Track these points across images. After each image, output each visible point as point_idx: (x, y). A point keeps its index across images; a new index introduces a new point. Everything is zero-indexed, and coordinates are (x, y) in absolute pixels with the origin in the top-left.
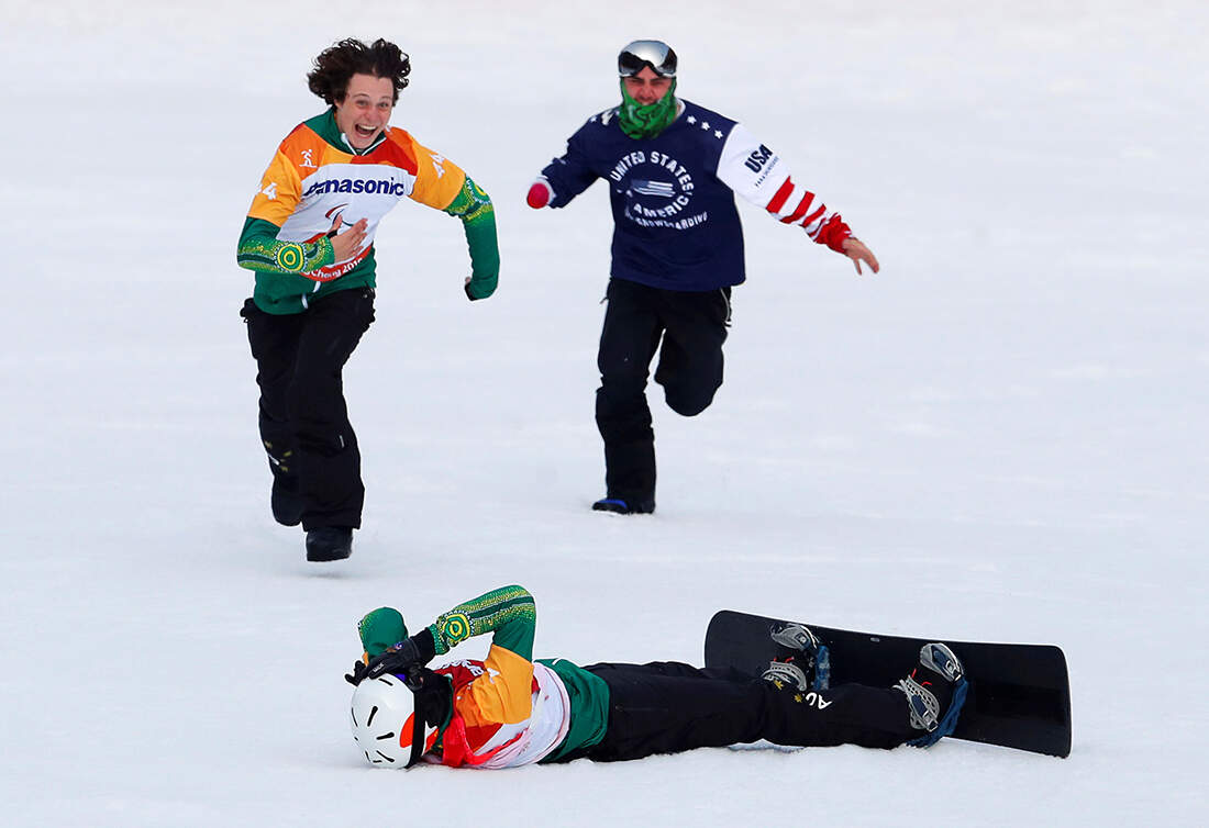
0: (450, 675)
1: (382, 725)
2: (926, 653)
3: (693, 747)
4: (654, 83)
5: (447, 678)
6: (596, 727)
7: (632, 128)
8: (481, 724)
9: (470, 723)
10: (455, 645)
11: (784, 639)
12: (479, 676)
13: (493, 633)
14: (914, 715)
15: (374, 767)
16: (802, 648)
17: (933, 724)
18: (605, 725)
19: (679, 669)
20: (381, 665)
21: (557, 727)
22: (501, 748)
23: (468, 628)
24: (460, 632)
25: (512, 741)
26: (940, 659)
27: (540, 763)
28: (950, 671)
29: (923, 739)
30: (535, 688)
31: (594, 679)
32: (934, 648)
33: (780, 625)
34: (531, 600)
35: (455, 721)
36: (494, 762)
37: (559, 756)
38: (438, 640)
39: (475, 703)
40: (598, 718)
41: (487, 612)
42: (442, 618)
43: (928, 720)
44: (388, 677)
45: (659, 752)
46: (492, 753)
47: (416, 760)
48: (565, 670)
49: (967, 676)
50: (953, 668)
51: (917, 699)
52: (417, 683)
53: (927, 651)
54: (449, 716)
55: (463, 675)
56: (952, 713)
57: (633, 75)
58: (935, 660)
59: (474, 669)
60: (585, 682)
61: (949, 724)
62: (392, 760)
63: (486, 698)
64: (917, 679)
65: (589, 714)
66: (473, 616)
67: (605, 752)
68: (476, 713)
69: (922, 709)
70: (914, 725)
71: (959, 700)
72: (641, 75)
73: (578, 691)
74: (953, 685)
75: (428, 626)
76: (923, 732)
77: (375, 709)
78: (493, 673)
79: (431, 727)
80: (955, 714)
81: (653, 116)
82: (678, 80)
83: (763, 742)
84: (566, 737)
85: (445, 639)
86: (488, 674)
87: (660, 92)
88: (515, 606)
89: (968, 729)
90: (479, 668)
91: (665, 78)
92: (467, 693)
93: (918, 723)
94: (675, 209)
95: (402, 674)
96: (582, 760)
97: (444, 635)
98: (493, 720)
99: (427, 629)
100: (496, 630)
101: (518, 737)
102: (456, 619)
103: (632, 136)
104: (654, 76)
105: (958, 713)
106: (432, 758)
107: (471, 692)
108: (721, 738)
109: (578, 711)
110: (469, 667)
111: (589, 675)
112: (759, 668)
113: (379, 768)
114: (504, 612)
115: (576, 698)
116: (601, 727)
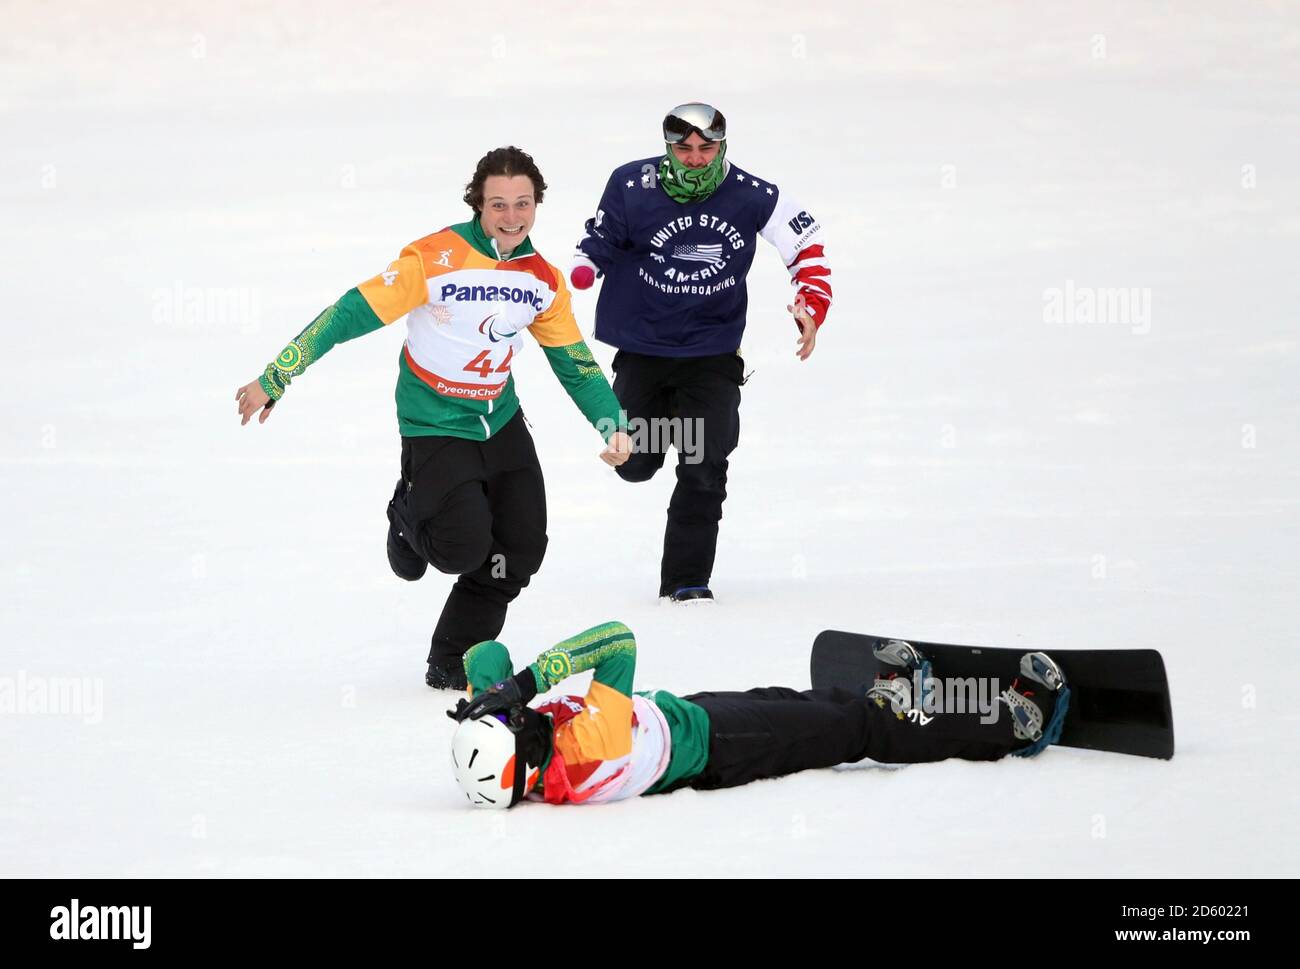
0: (550, 714)
1: (482, 767)
2: (1026, 664)
3: (798, 769)
4: (703, 148)
5: (548, 717)
6: (697, 755)
7: (679, 190)
8: (582, 761)
9: (570, 761)
10: (556, 683)
11: (887, 656)
12: (579, 713)
13: (593, 670)
14: (1018, 726)
15: (476, 808)
16: (904, 664)
17: (1037, 734)
18: (706, 754)
19: (781, 694)
20: (483, 706)
21: (658, 759)
22: (603, 784)
23: (569, 667)
24: (561, 670)
25: (613, 777)
26: (1040, 668)
27: (643, 795)
28: (1051, 680)
29: (1027, 749)
30: (635, 722)
31: (693, 708)
32: (1033, 658)
33: (882, 643)
34: (630, 636)
35: (556, 759)
36: (597, 797)
37: (662, 788)
38: (540, 679)
39: (575, 740)
40: (699, 748)
41: (588, 649)
42: (543, 657)
43: (1032, 729)
44: (489, 718)
45: (762, 776)
46: (593, 789)
47: (518, 799)
48: (665, 702)
49: (1068, 684)
50: (1054, 676)
51: (1019, 710)
52: (518, 724)
53: (1026, 660)
54: (550, 755)
55: (563, 713)
56: (1056, 721)
57: (680, 142)
58: (1035, 669)
59: (573, 706)
60: (684, 712)
61: (1054, 733)
62: (493, 802)
63: (587, 735)
64: (1020, 690)
65: (689, 744)
66: (574, 653)
67: (708, 780)
68: (576, 750)
69: (1025, 720)
70: (1018, 735)
71: (1062, 708)
72: (688, 141)
73: (677, 721)
74: (1055, 693)
75: (529, 665)
76: (1028, 742)
77: (476, 752)
78: (593, 709)
79: (532, 767)
80: (1059, 722)
81: (703, 179)
82: (727, 142)
83: (867, 761)
84: (668, 768)
85: (546, 678)
86: (588, 711)
87: (709, 157)
88: (615, 643)
89: (1074, 735)
90: (578, 705)
91: (715, 142)
92: (567, 730)
93: (1022, 733)
94: (711, 271)
95: (503, 715)
96: (685, 789)
97: (546, 675)
98: (593, 757)
99: (528, 668)
100: (597, 667)
101: (619, 772)
102: (558, 657)
103: (677, 199)
104: (703, 142)
105: (1062, 723)
106: (534, 796)
107: (571, 730)
108: (824, 759)
109: (678, 742)
110: (568, 704)
111: (688, 705)
112: (863, 686)
113: (480, 808)
114: (605, 650)
115: (677, 728)
116: (702, 756)
